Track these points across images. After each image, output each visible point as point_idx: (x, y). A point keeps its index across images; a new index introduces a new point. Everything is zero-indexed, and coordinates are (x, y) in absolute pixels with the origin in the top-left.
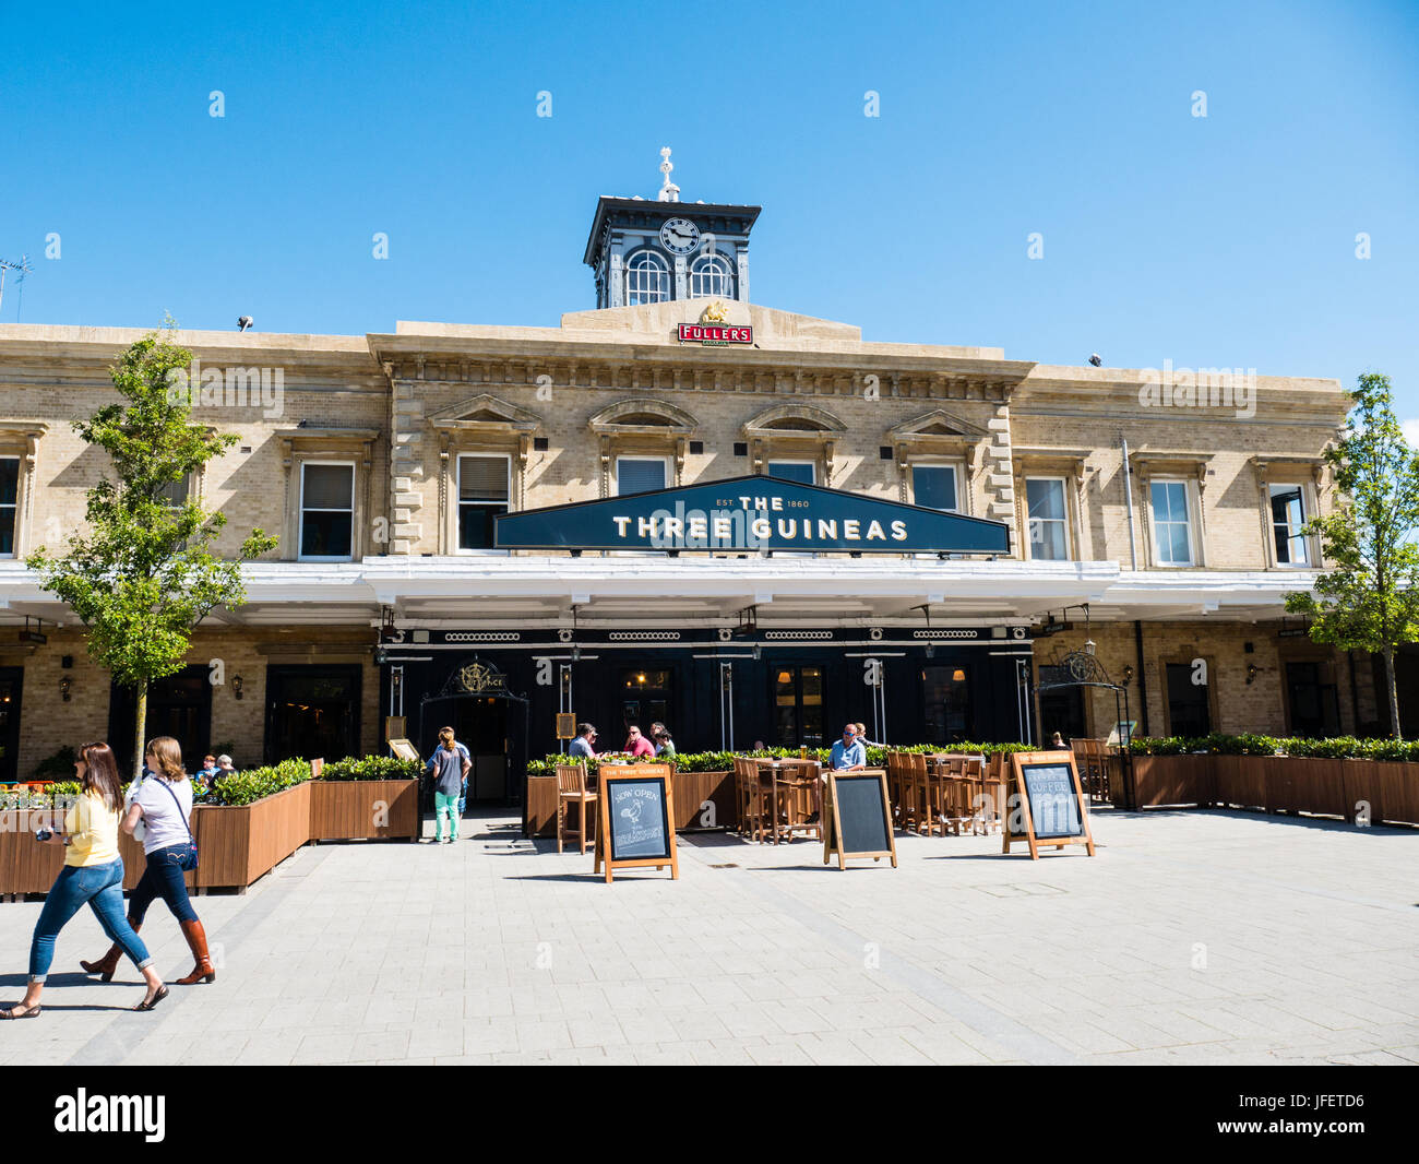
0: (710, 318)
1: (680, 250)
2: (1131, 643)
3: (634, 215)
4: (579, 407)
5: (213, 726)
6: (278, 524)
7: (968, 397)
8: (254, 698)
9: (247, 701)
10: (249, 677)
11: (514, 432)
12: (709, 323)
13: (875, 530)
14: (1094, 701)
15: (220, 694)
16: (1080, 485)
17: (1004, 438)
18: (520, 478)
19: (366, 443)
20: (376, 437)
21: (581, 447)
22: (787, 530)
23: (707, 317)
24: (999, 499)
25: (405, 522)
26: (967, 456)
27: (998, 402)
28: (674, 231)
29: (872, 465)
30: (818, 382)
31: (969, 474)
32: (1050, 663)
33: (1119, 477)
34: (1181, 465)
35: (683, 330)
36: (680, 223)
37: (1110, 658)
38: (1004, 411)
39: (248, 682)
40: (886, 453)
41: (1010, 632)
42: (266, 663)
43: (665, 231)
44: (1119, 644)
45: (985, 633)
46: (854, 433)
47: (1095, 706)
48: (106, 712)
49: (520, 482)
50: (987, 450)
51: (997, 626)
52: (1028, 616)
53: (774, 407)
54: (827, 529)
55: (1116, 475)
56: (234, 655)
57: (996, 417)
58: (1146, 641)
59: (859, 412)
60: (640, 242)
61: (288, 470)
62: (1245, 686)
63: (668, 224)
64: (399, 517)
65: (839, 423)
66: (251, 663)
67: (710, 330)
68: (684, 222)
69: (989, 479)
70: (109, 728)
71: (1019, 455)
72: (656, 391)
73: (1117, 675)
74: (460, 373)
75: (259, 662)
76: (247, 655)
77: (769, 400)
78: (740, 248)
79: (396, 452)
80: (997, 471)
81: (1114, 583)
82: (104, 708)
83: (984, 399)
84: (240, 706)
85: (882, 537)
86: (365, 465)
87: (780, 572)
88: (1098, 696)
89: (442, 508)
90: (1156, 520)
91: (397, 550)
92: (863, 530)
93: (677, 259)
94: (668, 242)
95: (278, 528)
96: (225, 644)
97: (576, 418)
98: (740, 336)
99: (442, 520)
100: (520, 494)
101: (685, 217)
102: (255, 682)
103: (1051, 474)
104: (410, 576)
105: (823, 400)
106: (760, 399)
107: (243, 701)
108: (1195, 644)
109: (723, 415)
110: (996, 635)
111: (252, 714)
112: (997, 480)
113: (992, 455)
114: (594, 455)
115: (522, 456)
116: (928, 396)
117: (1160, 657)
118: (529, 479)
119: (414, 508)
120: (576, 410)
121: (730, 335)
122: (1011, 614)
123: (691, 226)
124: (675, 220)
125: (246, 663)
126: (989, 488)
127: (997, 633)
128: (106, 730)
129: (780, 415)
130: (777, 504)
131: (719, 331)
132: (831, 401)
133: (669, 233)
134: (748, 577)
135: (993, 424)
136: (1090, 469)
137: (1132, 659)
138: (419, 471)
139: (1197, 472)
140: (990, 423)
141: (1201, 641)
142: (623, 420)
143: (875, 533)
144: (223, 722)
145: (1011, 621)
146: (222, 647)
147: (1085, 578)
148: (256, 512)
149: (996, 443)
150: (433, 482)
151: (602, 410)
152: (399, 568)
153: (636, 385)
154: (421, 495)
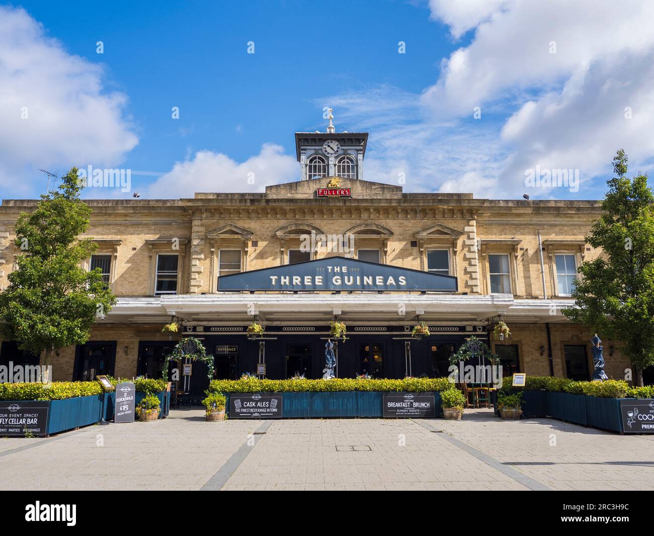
0: (331, 186)
1: (332, 154)
2: (545, 334)
3: (311, 140)
4: (272, 227)
5: (116, 367)
6: (146, 281)
7: (455, 217)
8: (133, 355)
9: (130, 357)
10: (132, 346)
11: (243, 239)
12: (331, 188)
13: (391, 281)
14: (525, 363)
15: (119, 354)
16: (516, 257)
17: (474, 235)
18: (245, 259)
19: (183, 245)
20: (187, 242)
21: (272, 245)
22: (349, 281)
23: (330, 185)
24: (470, 265)
25: (195, 279)
26: (454, 245)
27: (469, 219)
28: (329, 146)
29: (407, 250)
30: (381, 212)
31: (455, 253)
32: (501, 344)
33: (537, 252)
34: (572, 245)
35: (319, 191)
36: (332, 142)
37: (533, 341)
38: (474, 223)
39: (131, 348)
40: (414, 244)
41: (475, 329)
42: (139, 340)
43: (325, 146)
44: (538, 335)
45: (463, 329)
46: (398, 235)
47: (525, 365)
48: (73, 361)
49: (245, 260)
50: (464, 242)
51: (468, 325)
52: (481, 321)
53: (360, 225)
54: (368, 280)
55: (536, 251)
56: (126, 337)
57: (469, 225)
58: (552, 333)
59: (401, 225)
60: (313, 152)
61: (150, 257)
62: (609, 357)
63: (326, 143)
64: (193, 277)
65: (389, 231)
66: (133, 340)
67: (331, 191)
68: (334, 142)
69: (465, 255)
70: (74, 367)
71: (484, 243)
72: (306, 219)
73: (537, 350)
74: (221, 214)
75: (136, 340)
76: (131, 337)
77: (358, 222)
78: (359, 152)
79: (193, 248)
80: (469, 251)
81: (512, 305)
82: (72, 359)
83: (463, 217)
84: (128, 359)
85: (394, 284)
86: (183, 254)
87: (344, 300)
88: (526, 360)
89: (211, 273)
90: (557, 273)
91: (191, 291)
92: (385, 280)
93: (330, 158)
94: (326, 151)
95: (146, 282)
96: (123, 332)
97: (270, 232)
98: (345, 193)
99: (211, 278)
100: (245, 266)
101: (334, 140)
102: (134, 348)
103: (501, 252)
104: (180, 303)
105: (383, 221)
106: (354, 221)
107: (128, 357)
108: (580, 335)
109: (337, 228)
110: (467, 330)
111: (132, 362)
112: (469, 255)
113: (466, 244)
114: (277, 248)
115: (246, 249)
116: (435, 217)
117: (561, 341)
118: (249, 259)
119: (199, 273)
120: (270, 229)
121: (340, 192)
122: (475, 320)
123: (337, 143)
124: (329, 141)
125: (131, 340)
126: (465, 259)
127: (468, 329)
128: (73, 369)
129: (362, 228)
130: (344, 269)
131: (335, 191)
132: (387, 221)
133: (327, 147)
134: (329, 302)
135: (467, 229)
136: (522, 249)
137: (545, 343)
138: (202, 256)
139: (580, 249)
140: (465, 229)
141: (584, 333)
142: (290, 232)
143: (391, 282)
144: (120, 366)
145: (475, 323)
146: (121, 333)
147: (495, 303)
148: (137, 276)
149: (469, 238)
150: (208, 261)
151: (281, 229)
152: (176, 300)
153: (297, 216)
154: (203, 267)
